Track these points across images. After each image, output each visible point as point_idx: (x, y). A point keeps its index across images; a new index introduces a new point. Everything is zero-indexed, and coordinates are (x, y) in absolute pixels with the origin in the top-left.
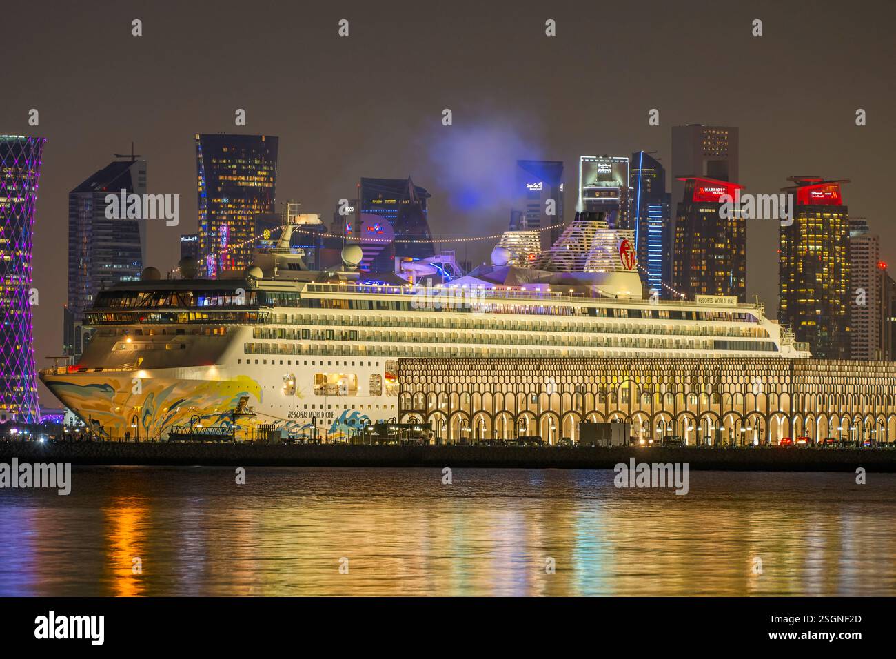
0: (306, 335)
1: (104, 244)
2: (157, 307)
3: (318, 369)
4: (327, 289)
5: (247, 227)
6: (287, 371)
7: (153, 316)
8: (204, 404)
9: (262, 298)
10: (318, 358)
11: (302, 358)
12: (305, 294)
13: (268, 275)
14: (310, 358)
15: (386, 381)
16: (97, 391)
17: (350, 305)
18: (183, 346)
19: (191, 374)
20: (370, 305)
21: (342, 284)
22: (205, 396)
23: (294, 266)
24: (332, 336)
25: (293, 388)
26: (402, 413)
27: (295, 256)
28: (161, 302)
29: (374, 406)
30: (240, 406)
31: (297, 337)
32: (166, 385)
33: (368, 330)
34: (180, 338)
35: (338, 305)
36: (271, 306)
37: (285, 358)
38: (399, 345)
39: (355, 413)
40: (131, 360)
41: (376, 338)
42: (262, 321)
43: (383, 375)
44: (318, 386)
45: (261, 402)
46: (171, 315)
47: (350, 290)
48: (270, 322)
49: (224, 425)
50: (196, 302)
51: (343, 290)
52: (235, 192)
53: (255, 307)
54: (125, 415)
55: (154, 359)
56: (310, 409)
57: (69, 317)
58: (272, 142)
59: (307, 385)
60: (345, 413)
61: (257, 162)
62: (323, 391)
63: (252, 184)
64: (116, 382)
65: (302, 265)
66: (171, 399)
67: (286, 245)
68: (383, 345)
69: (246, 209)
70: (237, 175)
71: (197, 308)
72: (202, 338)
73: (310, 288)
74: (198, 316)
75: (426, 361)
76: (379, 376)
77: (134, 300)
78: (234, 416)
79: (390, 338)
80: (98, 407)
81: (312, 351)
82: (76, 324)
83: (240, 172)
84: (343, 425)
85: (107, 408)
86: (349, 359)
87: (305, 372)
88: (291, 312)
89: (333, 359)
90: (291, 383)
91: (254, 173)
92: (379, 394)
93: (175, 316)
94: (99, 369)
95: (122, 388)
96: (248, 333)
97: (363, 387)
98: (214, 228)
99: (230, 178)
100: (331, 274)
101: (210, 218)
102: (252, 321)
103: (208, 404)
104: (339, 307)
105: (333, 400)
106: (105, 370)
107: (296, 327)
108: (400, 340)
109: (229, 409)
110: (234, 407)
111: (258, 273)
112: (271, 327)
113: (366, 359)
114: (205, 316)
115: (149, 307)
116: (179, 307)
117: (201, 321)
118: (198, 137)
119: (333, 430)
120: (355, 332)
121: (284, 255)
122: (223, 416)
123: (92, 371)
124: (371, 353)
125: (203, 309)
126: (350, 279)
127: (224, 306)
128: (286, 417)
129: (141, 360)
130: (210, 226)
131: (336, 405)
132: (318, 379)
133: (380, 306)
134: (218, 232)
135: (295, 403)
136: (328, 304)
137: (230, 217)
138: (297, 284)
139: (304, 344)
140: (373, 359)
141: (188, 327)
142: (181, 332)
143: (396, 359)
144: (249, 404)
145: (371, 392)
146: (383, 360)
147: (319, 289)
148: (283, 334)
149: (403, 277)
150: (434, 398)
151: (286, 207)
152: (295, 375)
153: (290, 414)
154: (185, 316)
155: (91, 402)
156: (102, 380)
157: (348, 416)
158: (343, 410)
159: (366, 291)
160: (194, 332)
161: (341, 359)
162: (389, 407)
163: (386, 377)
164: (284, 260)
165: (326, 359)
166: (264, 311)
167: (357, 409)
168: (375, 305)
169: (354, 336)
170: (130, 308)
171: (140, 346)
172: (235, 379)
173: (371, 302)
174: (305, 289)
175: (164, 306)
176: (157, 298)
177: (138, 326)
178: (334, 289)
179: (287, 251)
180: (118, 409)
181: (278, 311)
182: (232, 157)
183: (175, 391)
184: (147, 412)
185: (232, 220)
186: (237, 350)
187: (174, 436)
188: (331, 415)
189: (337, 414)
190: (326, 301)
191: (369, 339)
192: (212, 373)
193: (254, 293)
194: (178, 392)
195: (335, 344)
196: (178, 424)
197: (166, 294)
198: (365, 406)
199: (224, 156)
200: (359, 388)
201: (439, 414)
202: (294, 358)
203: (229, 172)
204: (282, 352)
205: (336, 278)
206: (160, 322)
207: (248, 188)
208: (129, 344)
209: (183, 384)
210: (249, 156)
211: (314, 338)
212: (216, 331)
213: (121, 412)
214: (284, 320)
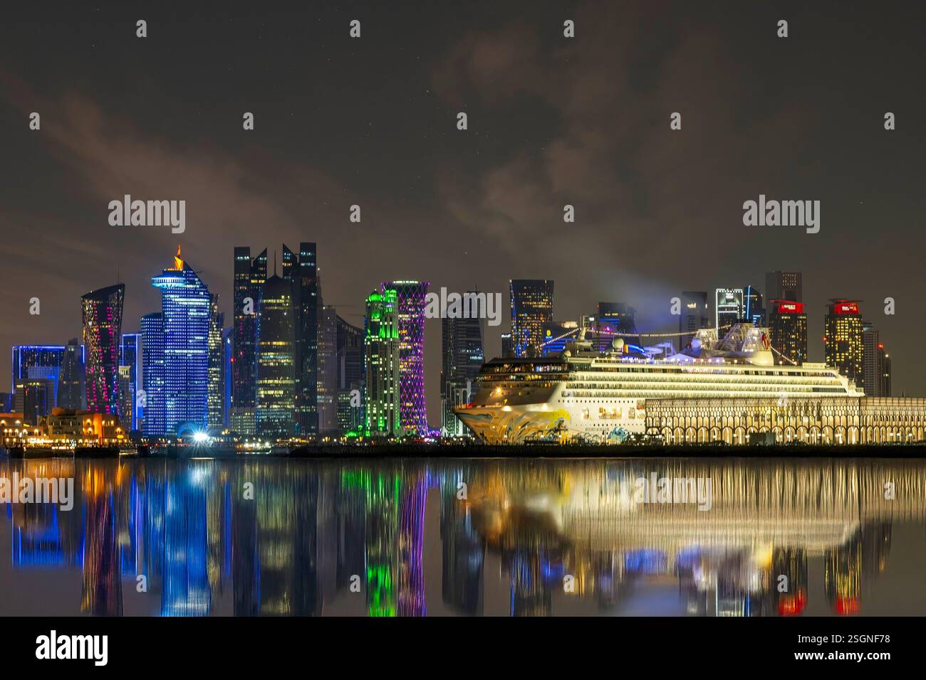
0: (594, 386)
1: (462, 339)
2: (514, 372)
3: (601, 405)
4: (605, 362)
5: (538, 329)
6: (584, 406)
7: (512, 377)
8: (540, 424)
9: (571, 367)
10: (601, 399)
11: (592, 399)
12: (594, 365)
13: (573, 355)
14: (596, 399)
15: (637, 411)
16: (483, 418)
17: (618, 370)
18: (528, 393)
19: (533, 408)
20: (629, 370)
21: (613, 359)
22: (541, 420)
23: (587, 350)
24: (608, 387)
25: (588, 416)
26: (647, 428)
27: (588, 344)
28: (516, 370)
29: (631, 424)
30: (559, 426)
31: (590, 388)
32: (520, 415)
33: (627, 384)
34: (527, 389)
35: (612, 370)
36: (576, 371)
37: (583, 399)
38: (644, 392)
39: (621, 429)
40: (501, 401)
41: (632, 388)
42: (571, 379)
43: (636, 408)
44: (601, 414)
45: (571, 423)
46: (521, 376)
47: (618, 362)
48: (575, 379)
49: (551, 436)
50: (535, 369)
51: (614, 362)
52: (531, 311)
53: (567, 372)
54: (498, 430)
55: (514, 400)
56: (597, 426)
57: (444, 378)
58: (551, 283)
59: (595, 414)
60: (615, 429)
61: (542, 294)
62: (604, 416)
63: (540, 306)
64: (493, 413)
65: (591, 349)
66: (522, 422)
67: (583, 338)
68: (636, 392)
69: (537, 320)
70: (532, 301)
71: (535, 373)
72: (540, 389)
73: (596, 361)
74: (536, 377)
75: (661, 400)
76: (633, 409)
77: (501, 368)
78: (557, 430)
79: (639, 388)
80: (484, 426)
81: (598, 395)
82: (447, 382)
83: (533, 300)
84: (615, 435)
85: (488, 427)
86: (618, 399)
87: (594, 406)
88: (586, 374)
89: (609, 399)
90: (587, 413)
91: (541, 300)
92: (634, 418)
93: (524, 377)
94: (484, 406)
95: (496, 416)
96: (563, 385)
97: (625, 415)
98: (520, 330)
99: (528, 303)
100: (607, 354)
101: (518, 325)
102: (566, 379)
103: (542, 424)
104: (612, 371)
105: (609, 421)
106: (487, 406)
107: (589, 383)
108: (645, 388)
109: (553, 427)
110: (556, 426)
111: (569, 354)
112: (576, 382)
113: (626, 399)
114: (540, 377)
115: (510, 372)
116: (526, 372)
117: (538, 380)
118: (511, 281)
119: (609, 438)
120: (620, 385)
121: (581, 344)
122: (550, 431)
123: (480, 407)
124: (629, 396)
125: (539, 373)
126: (617, 356)
127: (550, 372)
128: (584, 431)
129: (506, 401)
130: (518, 329)
131: (611, 425)
132: (601, 410)
133: (634, 370)
134: (521, 332)
135: (589, 423)
136: (606, 370)
137: (528, 324)
138: (589, 359)
139: (593, 391)
140: (630, 399)
141: (531, 383)
142: (527, 385)
143: (643, 399)
144: (564, 424)
145: (629, 417)
146: (635, 400)
147: (601, 361)
148: (582, 386)
149: (645, 355)
150: (664, 420)
151: (582, 318)
152: (589, 408)
153: (586, 430)
154: (529, 377)
155: (479, 424)
156: (485, 412)
157: (617, 430)
158: (614, 427)
159: (626, 362)
160: (534, 386)
161: (613, 399)
162: (639, 425)
163: (638, 409)
164: (581, 346)
165: (605, 399)
166: (571, 374)
167: (622, 426)
168: (631, 370)
169: (620, 387)
170: (499, 372)
171: (505, 392)
172: (557, 410)
173: (629, 369)
174: (594, 362)
175: (518, 372)
176: (514, 367)
177: (505, 383)
178: (609, 362)
179: (583, 341)
180: (494, 427)
181: (579, 374)
182: (529, 292)
183: (525, 417)
184: (510, 429)
185: (529, 325)
186: (558, 395)
187: (526, 442)
188: (608, 429)
189: (611, 429)
190: (605, 368)
191: (628, 388)
192: (544, 408)
193: (566, 365)
194: (526, 418)
195: (610, 391)
196: (527, 435)
197: (518, 365)
198: (626, 425)
199: (525, 291)
200: (623, 415)
201: (667, 428)
202: (588, 399)
203: (528, 300)
204: (582, 396)
205: (610, 356)
206: (516, 380)
207: (538, 308)
208: (499, 392)
209: (529, 413)
210: (538, 291)
211: (586, 388)
212: (546, 385)
213: (495, 429)
214: (583, 379)
